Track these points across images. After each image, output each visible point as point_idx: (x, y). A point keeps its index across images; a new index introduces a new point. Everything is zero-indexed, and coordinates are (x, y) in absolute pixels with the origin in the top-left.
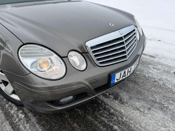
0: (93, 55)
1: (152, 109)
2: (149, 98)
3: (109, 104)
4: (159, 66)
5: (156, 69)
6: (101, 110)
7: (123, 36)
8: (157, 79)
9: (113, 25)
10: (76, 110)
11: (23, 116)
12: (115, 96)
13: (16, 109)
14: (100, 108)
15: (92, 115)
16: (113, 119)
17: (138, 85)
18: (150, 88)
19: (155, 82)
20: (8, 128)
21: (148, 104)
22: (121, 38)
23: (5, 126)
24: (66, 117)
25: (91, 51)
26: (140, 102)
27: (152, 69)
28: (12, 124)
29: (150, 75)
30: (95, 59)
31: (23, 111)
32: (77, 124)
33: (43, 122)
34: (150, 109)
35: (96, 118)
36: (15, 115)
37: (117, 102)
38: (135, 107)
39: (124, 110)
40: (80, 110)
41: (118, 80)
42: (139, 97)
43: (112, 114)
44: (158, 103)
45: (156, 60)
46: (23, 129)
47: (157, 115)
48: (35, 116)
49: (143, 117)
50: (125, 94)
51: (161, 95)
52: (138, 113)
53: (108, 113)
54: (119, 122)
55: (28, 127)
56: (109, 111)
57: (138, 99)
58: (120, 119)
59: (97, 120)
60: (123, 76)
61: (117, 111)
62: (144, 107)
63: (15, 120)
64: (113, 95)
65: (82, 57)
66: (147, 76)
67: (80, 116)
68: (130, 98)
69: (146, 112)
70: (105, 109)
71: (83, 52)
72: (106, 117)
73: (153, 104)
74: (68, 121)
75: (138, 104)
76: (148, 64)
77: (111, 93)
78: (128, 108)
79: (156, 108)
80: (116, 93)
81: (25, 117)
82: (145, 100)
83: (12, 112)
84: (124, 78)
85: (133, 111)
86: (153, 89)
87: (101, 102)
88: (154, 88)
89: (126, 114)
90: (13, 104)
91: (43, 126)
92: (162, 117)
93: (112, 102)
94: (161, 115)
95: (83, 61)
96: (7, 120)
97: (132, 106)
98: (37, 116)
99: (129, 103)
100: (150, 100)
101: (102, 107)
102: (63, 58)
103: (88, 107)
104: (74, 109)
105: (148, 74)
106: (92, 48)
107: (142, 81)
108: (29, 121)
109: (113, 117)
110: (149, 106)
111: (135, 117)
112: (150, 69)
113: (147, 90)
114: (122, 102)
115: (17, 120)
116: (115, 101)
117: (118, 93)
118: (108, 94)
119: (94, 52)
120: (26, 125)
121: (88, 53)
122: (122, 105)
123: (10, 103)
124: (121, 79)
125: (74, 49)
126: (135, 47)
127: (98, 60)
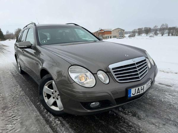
0: (113, 74)
1: (167, 125)
2: (164, 117)
3: (128, 119)
4: (175, 93)
5: (172, 95)
6: (121, 123)
7: (135, 62)
8: (172, 103)
9: (128, 56)
10: (100, 121)
11: (59, 122)
12: (133, 114)
13: (54, 117)
14: (120, 121)
15: (114, 125)
16: (132, 130)
17: (155, 107)
18: (165, 110)
19: (170, 105)
20: (48, 129)
21: (163, 121)
22: (134, 64)
23: (46, 127)
24: (93, 125)
25: (112, 71)
26: (155, 119)
27: (168, 95)
28: (51, 127)
29: (166, 100)
30: (115, 77)
31: (59, 119)
32: (102, 131)
33: (74, 127)
34: (164, 125)
35: (117, 128)
36: (53, 121)
37: (135, 118)
38: (151, 122)
39: (141, 124)
40: (103, 122)
41: (134, 95)
42: (155, 116)
43: (131, 126)
44: (172, 121)
45: (172, 88)
46: (60, 130)
47: (171, 129)
48: (68, 123)
49: (158, 130)
50: (142, 112)
51: (176, 115)
52: (153, 126)
53: (127, 125)
54: (137, 132)
55: (63, 130)
56: (128, 124)
57: (154, 117)
58: (137, 130)
59: (118, 130)
60: (137, 92)
61: (135, 124)
62: (159, 123)
63: (53, 125)
64: (132, 113)
65: (106, 75)
66: (163, 100)
67: (104, 126)
68: (147, 116)
69: (161, 126)
70: (124, 122)
71: (107, 72)
72: (125, 128)
73: (168, 121)
74: (94, 128)
75: (153, 121)
76: (165, 92)
77: (129, 111)
78: (144, 123)
79: (170, 124)
80: (134, 112)
81: (61, 123)
82: (160, 118)
83: (51, 119)
84: (138, 94)
85: (148, 125)
86: (168, 110)
87: (121, 118)
88: (170, 110)
89: (142, 127)
90: (51, 114)
91: (75, 130)
92: (176, 131)
93: (130, 118)
94: (175, 130)
95: (107, 78)
96: (48, 124)
97: (148, 122)
98: (70, 124)
99: (145, 119)
100: (165, 118)
101: (122, 121)
102: (94, 75)
103: (110, 120)
104: (98, 121)
105: (164, 99)
106: (113, 69)
107: (158, 104)
108: (64, 126)
109: (131, 128)
110: (164, 123)
111: (150, 129)
112: (166, 95)
113: (163, 111)
114: (139, 118)
115: (55, 124)
116: (133, 117)
117: (135, 112)
118: (127, 112)
119: (114, 72)
120: (62, 128)
121: (110, 72)
122: (139, 120)
123: (49, 113)
124: (136, 94)
125: (101, 69)
126: (147, 72)
127: (117, 77)
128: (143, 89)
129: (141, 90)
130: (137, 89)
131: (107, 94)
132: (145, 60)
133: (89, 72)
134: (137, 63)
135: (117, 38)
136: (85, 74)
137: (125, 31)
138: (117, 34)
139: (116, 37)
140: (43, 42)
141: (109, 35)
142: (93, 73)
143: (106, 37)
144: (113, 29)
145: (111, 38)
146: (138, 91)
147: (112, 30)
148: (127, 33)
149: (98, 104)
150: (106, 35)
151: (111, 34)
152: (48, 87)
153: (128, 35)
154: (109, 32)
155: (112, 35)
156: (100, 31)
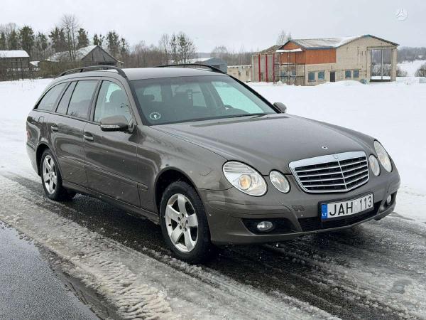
0: (297, 178)
2: (397, 267)
3: (327, 267)
7: (338, 160)
9: (327, 148)
18: (406, 259)
21: (393, 270)
22: (335, 163)
25: (295, 173)
30: (300, 182)
41: (333, 215)
60: (340, 212)
65: (284, 178)
71: (287, 175)
84: (341, 215)
95: (286, 183)
98: (219, 271)
102: (264, 177)
106: (296, 169)
113: (402, 260)
119: (299, 174)
121: (291, 174)
122: (347, 268)
124: (336, 215)
125: (276, 168)
126: (367, 180)
127: (304, 184)
128: (351, 208)
129: (347, 208)
130: (338, 205)
131: (285, 208)
132: (364, 158)
133: (257, 173)
134: (342, 162)
135: (363, 82)
136: (249, 175)
137: (398, 48)
138: (363, 63)
139: (356, 75)
140: (153, 116)
141: (326, 67)
142: (263, 174)
143: (311, 77)
144: (345, 40)
145: (333, 79)
146: (341, 210)
147: (337, 45)
148: (410, 55)
149: (270, 225)
150: (309, 68)
151: (335, 62)
152: (173, 207)
153: (418, 64)
154: (327, 53)
155: (341, 64)
156: (282, 48)
